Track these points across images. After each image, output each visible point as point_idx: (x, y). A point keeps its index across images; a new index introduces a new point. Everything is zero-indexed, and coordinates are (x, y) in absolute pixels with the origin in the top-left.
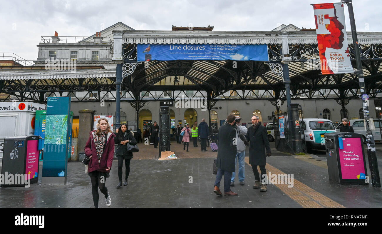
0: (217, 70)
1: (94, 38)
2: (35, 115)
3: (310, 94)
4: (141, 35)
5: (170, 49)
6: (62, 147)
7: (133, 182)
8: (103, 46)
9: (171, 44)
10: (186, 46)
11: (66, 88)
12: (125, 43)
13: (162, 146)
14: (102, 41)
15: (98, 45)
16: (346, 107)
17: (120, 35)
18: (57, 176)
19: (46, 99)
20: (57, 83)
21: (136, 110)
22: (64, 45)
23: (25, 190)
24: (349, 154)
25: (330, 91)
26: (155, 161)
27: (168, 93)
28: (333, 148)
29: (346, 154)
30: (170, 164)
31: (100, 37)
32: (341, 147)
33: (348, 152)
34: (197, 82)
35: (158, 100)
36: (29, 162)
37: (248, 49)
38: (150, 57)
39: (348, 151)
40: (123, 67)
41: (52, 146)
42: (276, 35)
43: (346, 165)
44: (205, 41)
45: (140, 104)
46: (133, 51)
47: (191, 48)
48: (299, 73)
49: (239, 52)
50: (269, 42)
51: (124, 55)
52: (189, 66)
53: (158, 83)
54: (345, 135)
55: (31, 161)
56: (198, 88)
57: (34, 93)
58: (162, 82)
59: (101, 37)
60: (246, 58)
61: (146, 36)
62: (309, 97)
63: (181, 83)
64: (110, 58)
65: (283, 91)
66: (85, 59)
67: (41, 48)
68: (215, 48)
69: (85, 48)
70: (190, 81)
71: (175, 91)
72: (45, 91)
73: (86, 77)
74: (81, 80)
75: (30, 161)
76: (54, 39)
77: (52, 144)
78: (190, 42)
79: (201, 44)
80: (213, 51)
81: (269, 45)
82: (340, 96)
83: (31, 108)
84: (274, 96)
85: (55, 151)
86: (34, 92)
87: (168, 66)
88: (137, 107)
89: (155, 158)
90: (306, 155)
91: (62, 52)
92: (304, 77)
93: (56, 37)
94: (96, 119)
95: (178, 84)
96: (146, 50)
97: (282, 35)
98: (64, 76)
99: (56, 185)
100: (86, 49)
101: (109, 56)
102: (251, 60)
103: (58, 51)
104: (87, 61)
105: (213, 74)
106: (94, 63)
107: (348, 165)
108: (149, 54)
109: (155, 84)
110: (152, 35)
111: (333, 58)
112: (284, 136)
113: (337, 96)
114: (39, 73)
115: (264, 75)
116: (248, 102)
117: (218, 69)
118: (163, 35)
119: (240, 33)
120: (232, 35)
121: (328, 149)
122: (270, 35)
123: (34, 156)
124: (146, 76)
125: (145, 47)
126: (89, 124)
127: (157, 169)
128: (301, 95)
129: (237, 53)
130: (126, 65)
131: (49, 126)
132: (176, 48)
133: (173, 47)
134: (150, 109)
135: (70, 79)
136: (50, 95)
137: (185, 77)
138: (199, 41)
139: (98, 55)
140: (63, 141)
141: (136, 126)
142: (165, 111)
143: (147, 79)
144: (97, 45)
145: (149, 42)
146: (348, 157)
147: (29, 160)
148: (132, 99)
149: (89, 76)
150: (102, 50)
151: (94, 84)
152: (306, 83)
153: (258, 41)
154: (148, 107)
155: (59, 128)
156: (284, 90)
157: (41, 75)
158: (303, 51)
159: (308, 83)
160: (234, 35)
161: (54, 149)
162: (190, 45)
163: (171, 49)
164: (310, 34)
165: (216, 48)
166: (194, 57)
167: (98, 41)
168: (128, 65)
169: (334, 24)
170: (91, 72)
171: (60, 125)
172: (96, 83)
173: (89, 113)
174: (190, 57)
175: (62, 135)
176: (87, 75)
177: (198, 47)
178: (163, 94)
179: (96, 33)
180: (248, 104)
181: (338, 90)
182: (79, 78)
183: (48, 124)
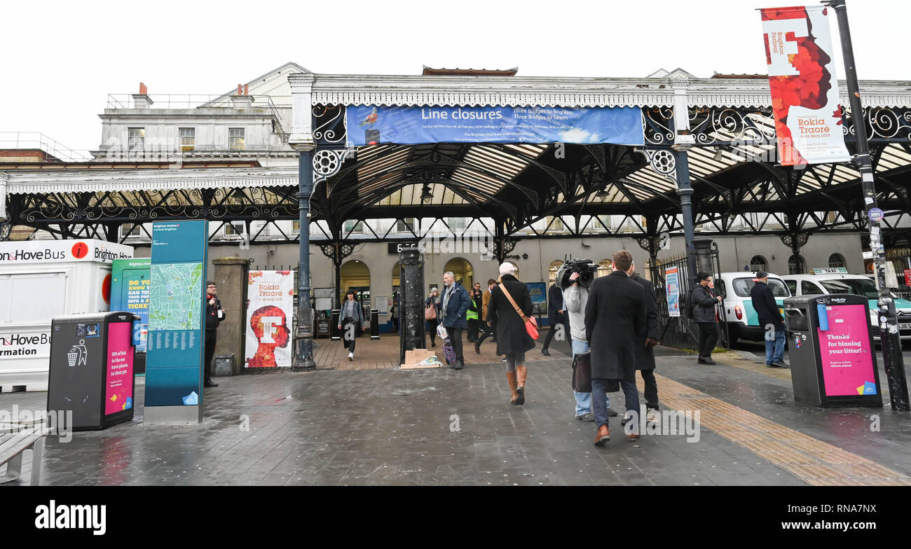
0: (520, 169)
1: (234, 97)
2: (110, 270)
3: (724, 224)
4: (356, 84)
5: (423, 118)
6: (192, 338)
7: (357, 415)
8: (254, 116)
9: (426, 106)
10: (460, 110)
11: (171, 212)
12: (319, 105)
13: (406, 339)
14: (253, 105)
15: (242, 114)
16: (803, 251)
17: (307, 85)
18: (182, 404)
19: (121, 240)
20: (148, 204)
21: (335, 263)
22: (164, 113)
23: (107, 438)
24: (840, 341)
25: (768, 216)
26: (393, 371)
27: (406, 224)
28: (804, 329)
29: (833, 341)
30: (428, 376)
31: (248, 97)
32: (823, 326)
33: (837, 337)
34: (474, 198)
35: (384, 240)
36: (113, 374)
37: (598, 116)
38: (377, 136)
39: (838, 335)
40: (314, 159)
41: (167, 335)
42: (660, 87)
43: (834, 365)
44: (503, 99)
45: (343, 248)
46: (337, 123)
47: (470, 116)
48: (703, 176)
49: (578, 125)
50: (645, 103)
51: (317, 131)
52: (456, 161)
53: (384, 202)
54: (832, 300)
55: (118, 370)
56: (475, 211)
57: (94, 226)
58: (394, 199)
59: (251, 96)
60: (594, 139)
61: (366, 87)
62: (722, 229)
63: (436, 200)
64: (272, 144)
65: (664, 217)
66: (214, 146)
67: (108, 121)
68: (524, 114)
69: (212, 121)
70: (457, 196)
71: (424, 220)
72: (123, 218)
73: (218, 185)
74: (208, 194)
75: (114, 371)
76: (138, 100)
77: (166, 330)
78: (467, 102)
79: (493, 106)
80: (520, 121)
81: (645, 109)
82: (788, 227)
83: (102, 254)
84: (645, 229)
85: (175, 346)
86: (94, 222)
87: (409, 160)
88: (335, 256)
89: (391, 367)
90: (728, 352)
91: (158, 130)
92: (715, 186)
93: (142, 95)
94: (253, 279)
95: (429, 203)
96: (368, 121)
97: (673, 87)
98: (169, 185)
99: (176, 423)
100: (216, 124)
101: (268, 140)
102: (605, 142)
103: (149, 128)
104: (219, 151)
105: (510, 178)
106: (234, 156)
107: (839, 364)
108: (373, 129)
109: (378, 204)
110: (380, 85)
111: (806, 129)
112: (679, 313)
113: (782, 227)
114: (110, 178)
115: (623, 180)
116: (587, 242)
117: (524, 166)
118: (407, 85)
119: (581, 81)
120: (562, 86)
121: (792, 331)
122: (647, 86)
123: (124, 360)
124: (359, 185)
125: (365, 114)
126: (237, 290)
127: (404, 387)
128: (704, 225)
129: (575, 127)
130: (321, 155)
131: (158, 288)
132: (436, 114)
133: (430, 113)
134: (365, 261)
135: (181, 191)
136: (131, 230)
137: (446, 185)
138: (488, 99)
139: (243, 138)
140: (192, 323)
141: (334, 300)
142: (411, 258)
143: (362, 192)
144: (240, 115)
145: (373, 102)
146: (838, 348)
147: (113, 367)
148: (325, 238)
149: (227, 183)
150: (253, 126)
151: (236, 203)
152: (717, 198)
153: (621, 99)
154: (361, 256)
155: (183, 292)
156: (666, 216)
157: (114, 182)
158: (719, 122)
159: (721, 198)
160: (566, 86)
161: (171, 343)
162: (467, 107)
163: (425, 116)
164: (734, 84)
165: (526, 114)
166: (477, 135)
167: (242, 105)
168: (325, 154)
169: (808, 53)
170: (232, 175)
171: (185, 285)
172: (242, 202)
173: (236, 266)
174: (469, 135)
175: (190, 310)
176: (222, 181)
177: (485, 113)
178: (396, 225)
179: (237, 87)
180: (587, 247)
181: (785, 213)
182: (203, 190)
183: (156, 284)
